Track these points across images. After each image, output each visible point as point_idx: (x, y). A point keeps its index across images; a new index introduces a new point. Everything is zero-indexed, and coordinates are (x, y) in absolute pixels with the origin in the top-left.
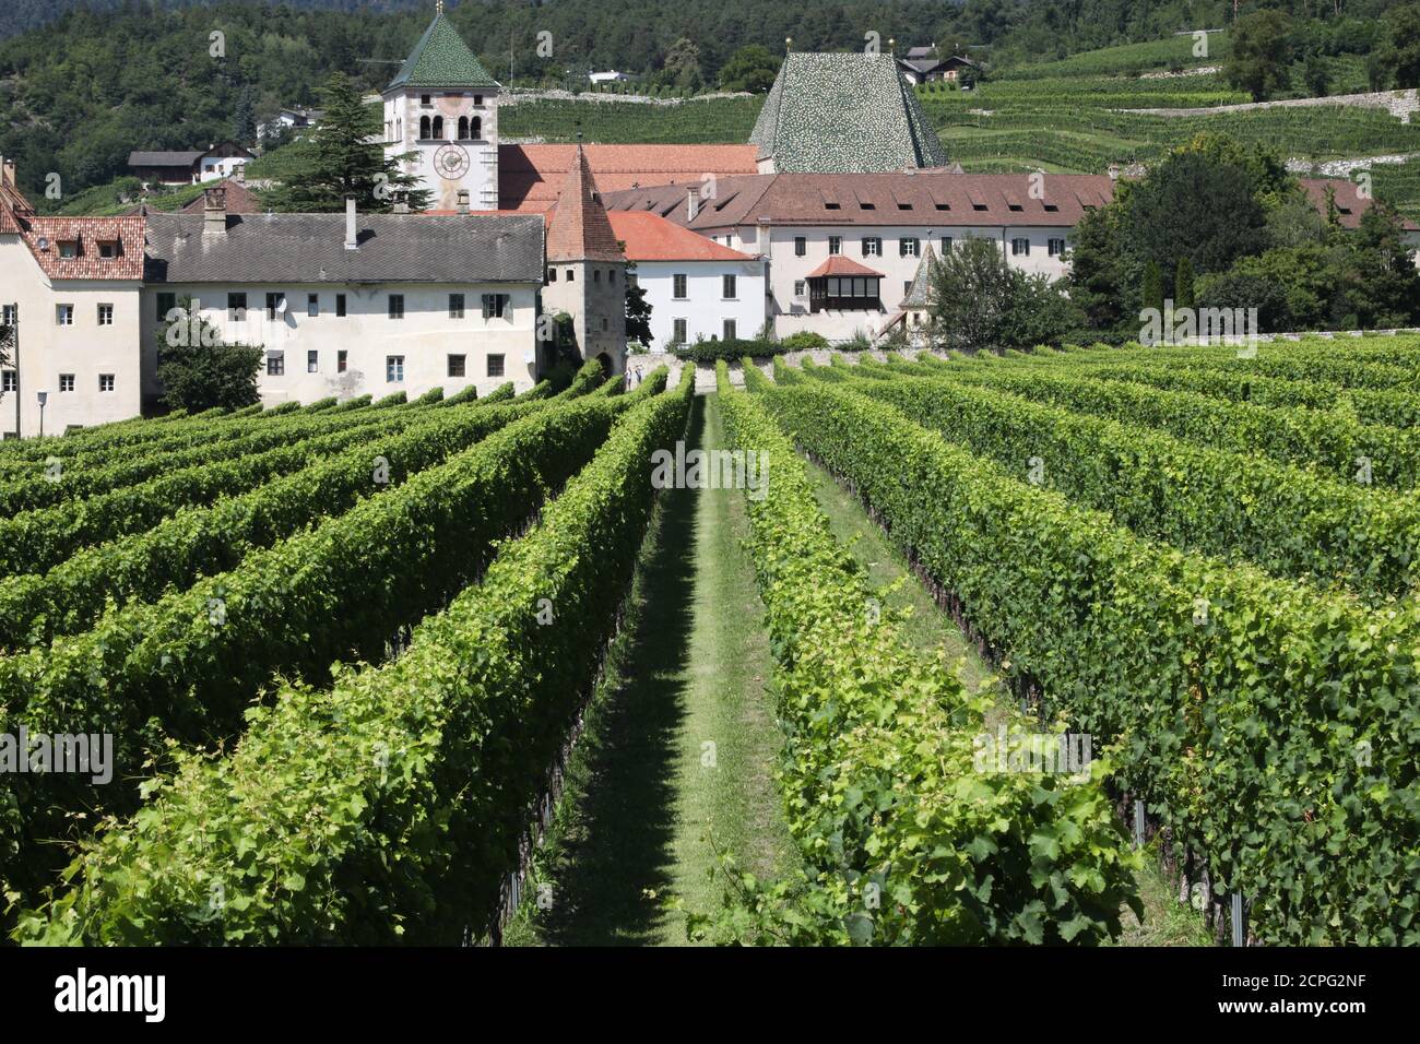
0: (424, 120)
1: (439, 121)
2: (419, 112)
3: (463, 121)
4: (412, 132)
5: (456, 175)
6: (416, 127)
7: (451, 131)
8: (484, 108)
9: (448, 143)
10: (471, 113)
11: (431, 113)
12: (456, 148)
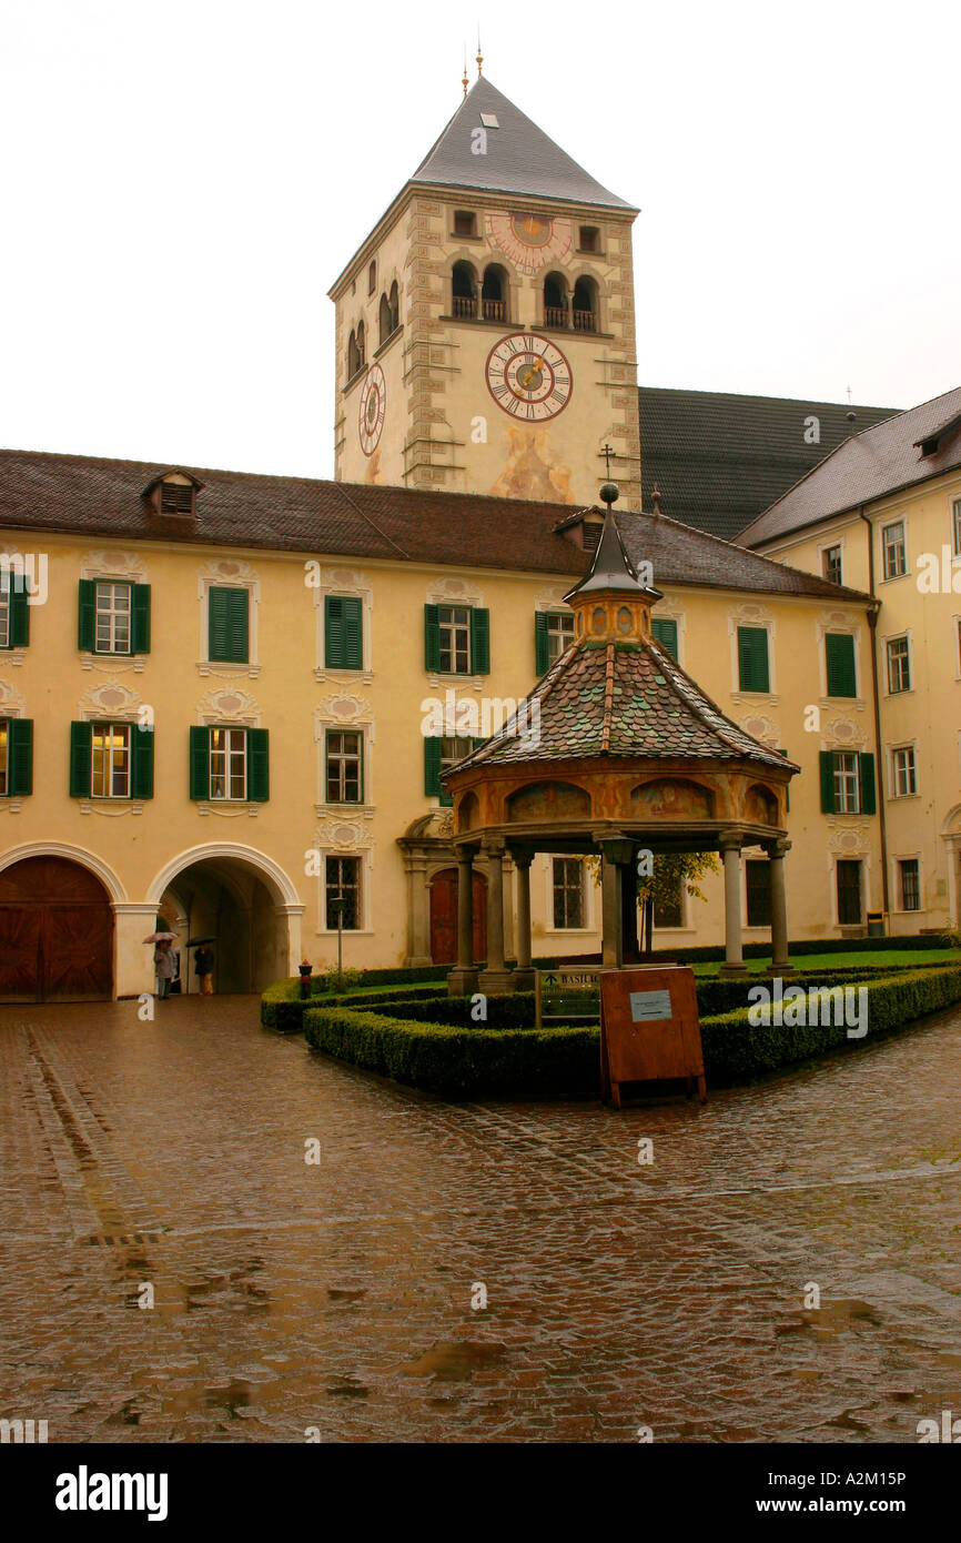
0: (461, 274)
1: (496, 278)
2: (449, 251)
3: (553, 286)
4: (433, 297)
5: (540, 412)
6: (441, 284)
7: (527, 303)
8: (602, 255)
9: (519, 330)
10: (573, 266)
11: (479, 255)
12: (539, 345)
